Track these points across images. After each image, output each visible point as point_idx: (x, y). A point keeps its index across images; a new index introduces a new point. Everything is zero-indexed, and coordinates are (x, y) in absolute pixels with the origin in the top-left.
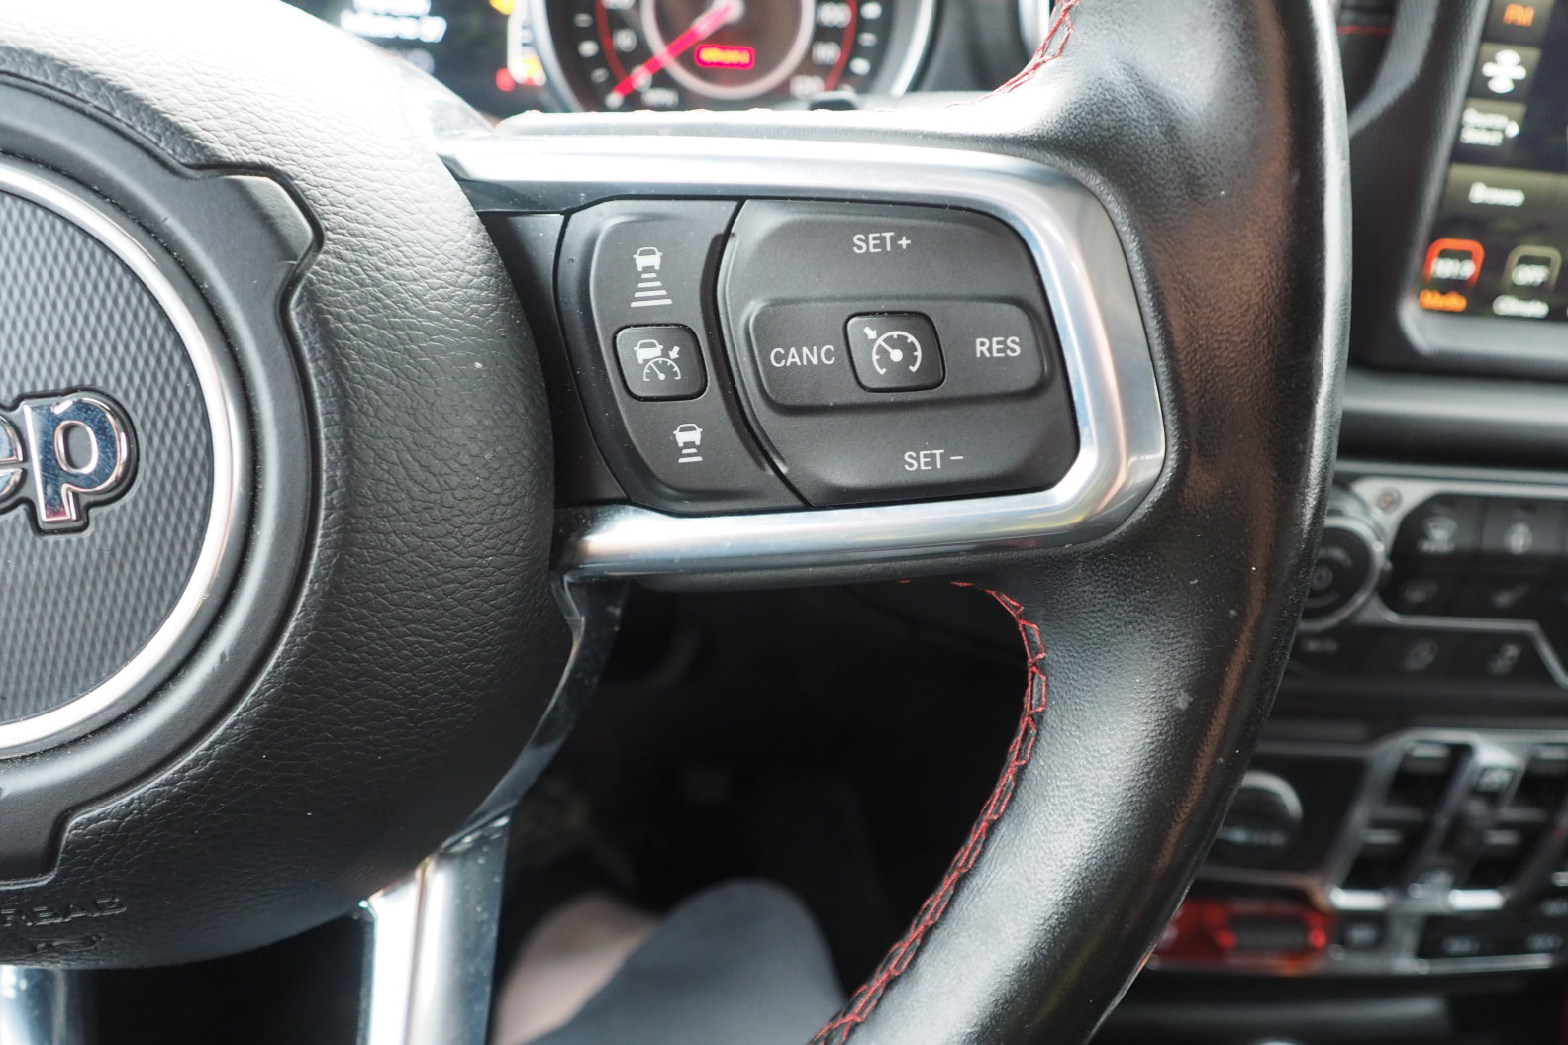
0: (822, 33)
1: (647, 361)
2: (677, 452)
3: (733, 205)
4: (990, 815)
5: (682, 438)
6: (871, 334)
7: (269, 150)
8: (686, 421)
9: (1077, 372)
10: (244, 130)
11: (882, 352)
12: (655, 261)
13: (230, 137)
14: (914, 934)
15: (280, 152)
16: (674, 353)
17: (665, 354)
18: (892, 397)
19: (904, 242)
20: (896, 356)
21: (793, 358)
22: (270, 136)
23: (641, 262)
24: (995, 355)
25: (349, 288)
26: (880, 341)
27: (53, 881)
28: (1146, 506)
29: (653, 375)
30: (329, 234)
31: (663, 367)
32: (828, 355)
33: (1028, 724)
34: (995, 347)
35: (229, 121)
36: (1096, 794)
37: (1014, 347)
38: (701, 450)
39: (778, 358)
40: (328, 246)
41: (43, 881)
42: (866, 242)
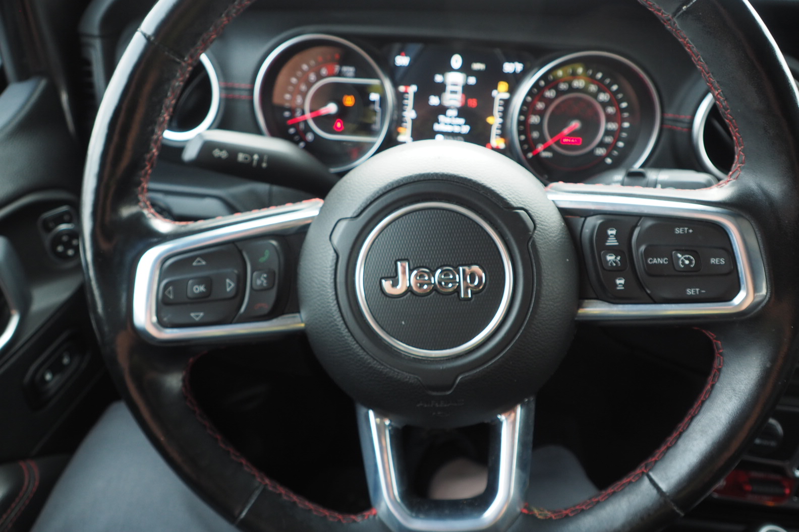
0: (608, 133)
1: (610, 260)
2: (616, 285)
3: (638, 218)
4: (702, 398)
5: (618, 282)
6: (679, 255)
7: (523, 203)
8: (620, 277)
9: (741, 269)
10: (517, 198)
11: (682, 261)
12: (614, 232)
13: (514, 200)
14: (675, 434)
15: (525, 204)
16: (619, 258)
17: (616, 258)
18: (684, 274)
19: (691, 231)
20: (687, 262)
21: (655, 261)
22: (523, 199)
23: (610, 232)
24: (717, 263)
25: (542, 240)
26: (683, 258)
27: (451, 393)
28: (760, 307)
29: (611, 264)
30: (538, 226)
31: (615, 262)
32: (666, 261)
33: (715, 372)
34: (717, 261)
35: (513, 195)
36: (740, 392)
37: (723, 261)
38: (624, 285)
39: (650, 261)
40: (538, 229)
41: (449, 393)
42: (679, 230)
